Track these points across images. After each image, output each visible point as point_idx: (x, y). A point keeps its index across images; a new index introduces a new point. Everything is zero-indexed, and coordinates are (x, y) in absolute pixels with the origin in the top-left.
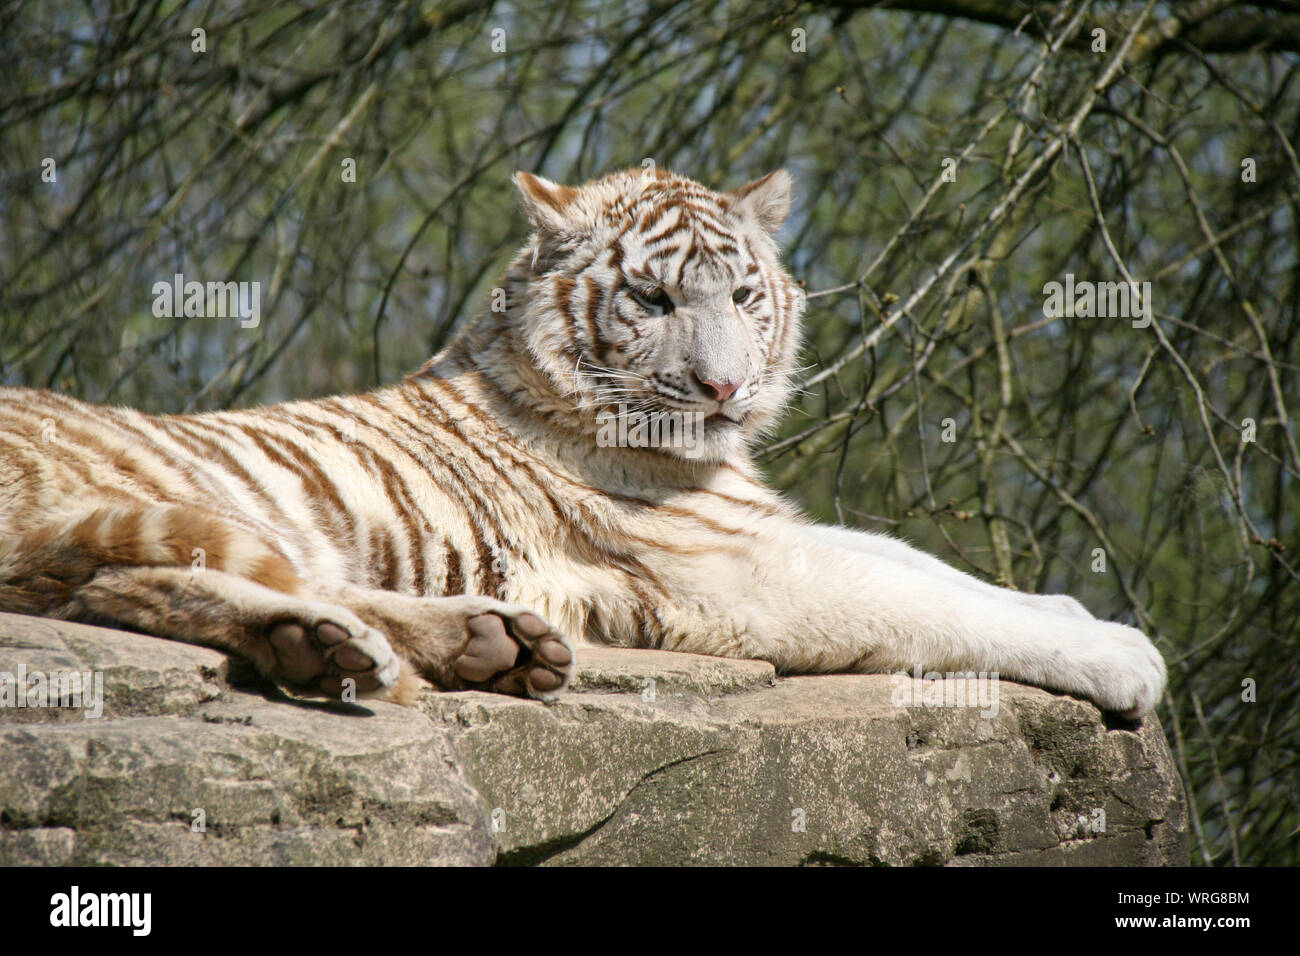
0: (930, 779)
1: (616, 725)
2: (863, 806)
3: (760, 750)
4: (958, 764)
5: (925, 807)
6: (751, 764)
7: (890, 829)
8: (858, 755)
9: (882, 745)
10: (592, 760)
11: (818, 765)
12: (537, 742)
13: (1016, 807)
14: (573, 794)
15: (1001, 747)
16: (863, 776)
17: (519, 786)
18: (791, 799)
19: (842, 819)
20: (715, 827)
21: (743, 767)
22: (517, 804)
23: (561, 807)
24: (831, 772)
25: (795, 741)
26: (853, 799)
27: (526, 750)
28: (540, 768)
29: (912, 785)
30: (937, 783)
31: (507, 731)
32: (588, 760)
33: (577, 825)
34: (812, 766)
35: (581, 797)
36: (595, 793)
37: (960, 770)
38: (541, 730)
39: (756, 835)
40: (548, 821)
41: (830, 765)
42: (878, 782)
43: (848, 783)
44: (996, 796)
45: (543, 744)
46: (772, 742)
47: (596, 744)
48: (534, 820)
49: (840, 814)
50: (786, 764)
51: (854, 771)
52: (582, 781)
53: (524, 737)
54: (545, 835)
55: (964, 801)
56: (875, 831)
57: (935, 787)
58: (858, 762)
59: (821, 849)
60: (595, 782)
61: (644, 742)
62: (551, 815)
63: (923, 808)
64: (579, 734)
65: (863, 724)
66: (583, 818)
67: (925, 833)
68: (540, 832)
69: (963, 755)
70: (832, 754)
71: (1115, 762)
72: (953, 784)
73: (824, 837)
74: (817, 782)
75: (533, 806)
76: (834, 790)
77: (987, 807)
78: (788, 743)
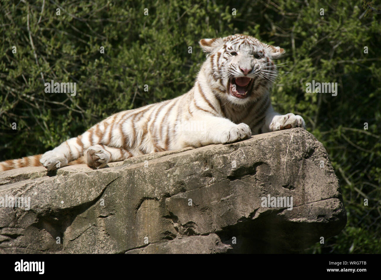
0: (169, 175)
1: (101, 175)
2: (152, 185)
3: (127, 175)
4: (177, 171)
5: (166, 182)
6: (125, 179)
7: (158, 189)
8: (152, 173)
9: (158, 169)
10: (95, 184)
11: (142, 177)
12: (81, 182)
13: (190, 179)
14: (90, 192)
15: (188, 165)
16: (152, 177)
17: (75, 193)
18: (135, 186)
19: (148, 188)
20: (120, 195)
21: (124, 180)
22: (73, 197)
23: (86, 196)
24: (145, 178)
25: (136, 172)
26: (150, 184)
27: (78, 184)
28: (81, 187)
29: (164, 178)
30: (171, 176)
31: (74, 180)
32: (94, 184)
33: (91, 199)
34: (140, 177)
35: (92, 193)
36: (96, 191)
37: (177, 172)
38: (82, 179)
39: (128, 195)
40: (81, 200)
41: (145, 176)
42: (156, 178)
43: (149, 180)
44: (185, 177)
45: (83, 182)
46: (130, 173)
47: (96, 180)
48: (77, 200)
49: (147, 187)
50: (134, 178)
51: (150, 176)
52: (93, 189)
53: (78, 181)
54: (80, 203)
55: (177, 180)
56: (155, 190)
57: (170, 177)
58: (152, 174)
59: (144, 196)
60: (96, 189)
61: (106, 177)
62: (82, 198)
63: (166, 183)
64: (93, 178)
65: (155, 165)
66: (92, 197)
67: (165, 189)
68: (79, 202)
69: (178, 168)
70: (146, 174)
71: (219, 163)
72: (174, 176)
73: (144, 193)
74: (142, 181)
75: (78, 197)
76: (146, 182)
77: (182, 180)
78: (134, 173)
